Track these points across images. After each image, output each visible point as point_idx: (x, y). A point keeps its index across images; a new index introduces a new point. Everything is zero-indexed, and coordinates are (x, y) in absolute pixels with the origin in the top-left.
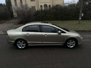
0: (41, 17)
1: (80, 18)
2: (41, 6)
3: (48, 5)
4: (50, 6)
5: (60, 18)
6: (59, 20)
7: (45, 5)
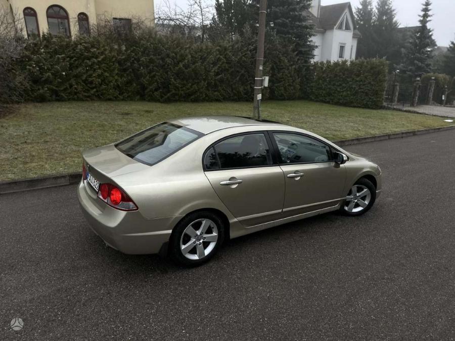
0: (47, 81)
1: (259, 97)
2: (30, 13)
3: (73, 15)
4: (83, 18)
5: (156, 90)
6: (153, 99)
7: (57, 13)
